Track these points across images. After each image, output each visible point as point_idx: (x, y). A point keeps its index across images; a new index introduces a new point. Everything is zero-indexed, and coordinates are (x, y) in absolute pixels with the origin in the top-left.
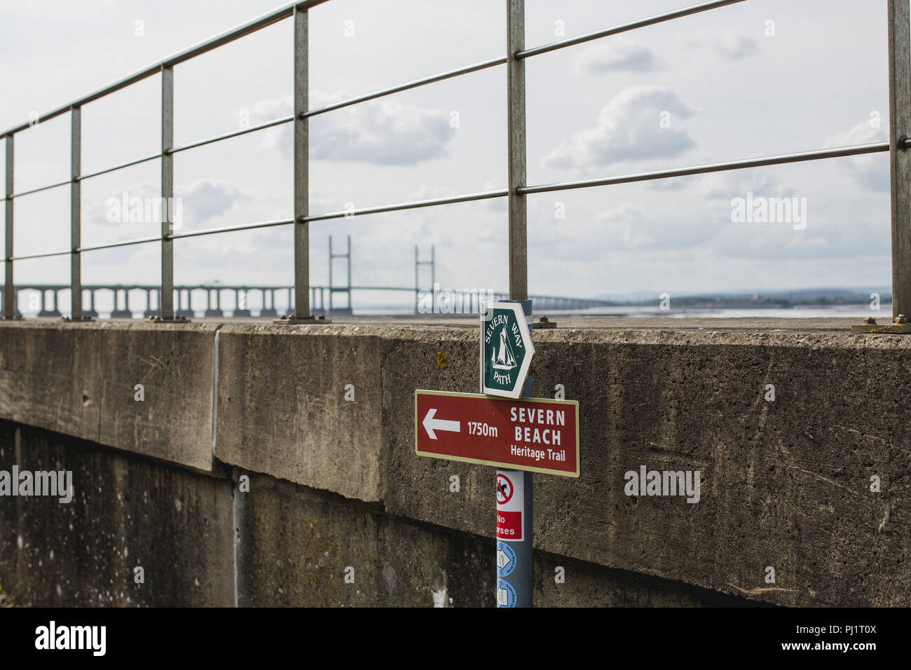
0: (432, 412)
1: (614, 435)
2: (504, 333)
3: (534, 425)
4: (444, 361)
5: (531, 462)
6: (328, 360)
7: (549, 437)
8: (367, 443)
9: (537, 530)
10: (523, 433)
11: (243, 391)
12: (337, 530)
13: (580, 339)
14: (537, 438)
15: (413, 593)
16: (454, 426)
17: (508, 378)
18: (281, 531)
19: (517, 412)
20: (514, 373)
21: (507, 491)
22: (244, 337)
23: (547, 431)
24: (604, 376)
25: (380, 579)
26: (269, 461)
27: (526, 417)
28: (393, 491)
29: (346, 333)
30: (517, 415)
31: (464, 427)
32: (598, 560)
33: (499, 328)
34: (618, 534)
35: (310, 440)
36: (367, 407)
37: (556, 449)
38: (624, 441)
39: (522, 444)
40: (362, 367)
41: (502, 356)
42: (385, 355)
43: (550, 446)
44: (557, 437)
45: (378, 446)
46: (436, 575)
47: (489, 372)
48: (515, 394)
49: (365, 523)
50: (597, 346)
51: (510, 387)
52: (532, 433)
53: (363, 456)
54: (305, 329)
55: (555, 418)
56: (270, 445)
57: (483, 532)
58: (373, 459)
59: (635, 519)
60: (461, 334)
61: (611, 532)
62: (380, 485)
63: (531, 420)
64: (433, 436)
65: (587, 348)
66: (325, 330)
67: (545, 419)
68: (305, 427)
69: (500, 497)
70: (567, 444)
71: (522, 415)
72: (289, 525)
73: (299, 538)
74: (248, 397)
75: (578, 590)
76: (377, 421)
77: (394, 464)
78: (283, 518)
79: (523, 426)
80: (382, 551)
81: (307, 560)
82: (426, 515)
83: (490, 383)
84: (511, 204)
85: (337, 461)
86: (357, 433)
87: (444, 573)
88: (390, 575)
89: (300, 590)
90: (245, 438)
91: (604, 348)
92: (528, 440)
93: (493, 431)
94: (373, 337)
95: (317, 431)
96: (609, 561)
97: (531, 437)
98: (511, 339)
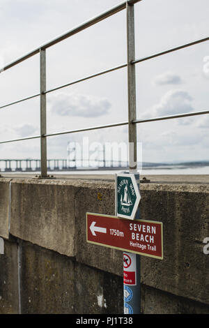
0: (94, 223)
1: (178, 234)
2: (126, 188)
3: (141, 233)
4: (100, 197)
5: (140, 250)
6: (52, 195)
7: (148, 239)
8: (68, 231)
9: (142, 275)
10: (135, 236)
11: (20, 207)
12: (57, 266)
13: (161, 189)
14: (142, 239)
15: (89, 295)
16: (104, 230)
17: (128, 210)
18: (36, 264)
19: (133, 226)
20: (131, 208)
21: (128, 262)
22: (20, 184)
23: (147, 236)
24: (173, 207)
25: (75, 288)
26: (30, 236)
27: (137, 229)
28: (80, 252)
29: (60, 184)
30: (132, 227)
31: (108, 231)
32: (170, 291)
33: (124, 186)
34: (180, 280)
35: (46, 228)
36: (69, 215)
37: (152, 245)
38: (182, 237)
39: (135, 241)
40: (67, 198)
41: (125, 199)
42: (76, 194)
43: (149, 243)
44: (152, 239)
45: (74, 232)
46: (99, 289)
47: (120, 207)
48: (132, 217)
49: (69, 264)
50: (169, 192)
51: (129, 214)
52: (140, 236)
53: (67, 237)
54: (44, 181)
55: (151, 230)
56: (30, 229)
57: (118, 274)
58: (71, 238)
59: (188, 274)
60: (108, 185)
61: (177, 278)
62: (74, 250)
63: (140, 230)
64: (94, 234)
65: (165, 193)
66: (52, 182)
67: (146, 230)
68: (44, 223)
69: (125, 265)
70: (157, 242)
71: (135, 227)
72: (39, 262)
73: (43, 268)
74: (22, 209)
75: (161, 302)
76: (73, 222)
77: (80, 241)
78: (37, 259)
79: (135, 232)
80: (76, 276)
81: (46, 277)
82: (94, 264)
83: (120, 212)
84: (130, 127)
85: (57, 238)
86: (65, 227)
87: (102, 288)
88: (79, 286)
89: (43, 289)
90: (21, 226)
91: (173, 194)
92: (138, 239)
93: (122, 234)
94: (71, 186)
95: (49, 225)
96: (176, 292)
97: (140, 238)
98: (130, 191)
